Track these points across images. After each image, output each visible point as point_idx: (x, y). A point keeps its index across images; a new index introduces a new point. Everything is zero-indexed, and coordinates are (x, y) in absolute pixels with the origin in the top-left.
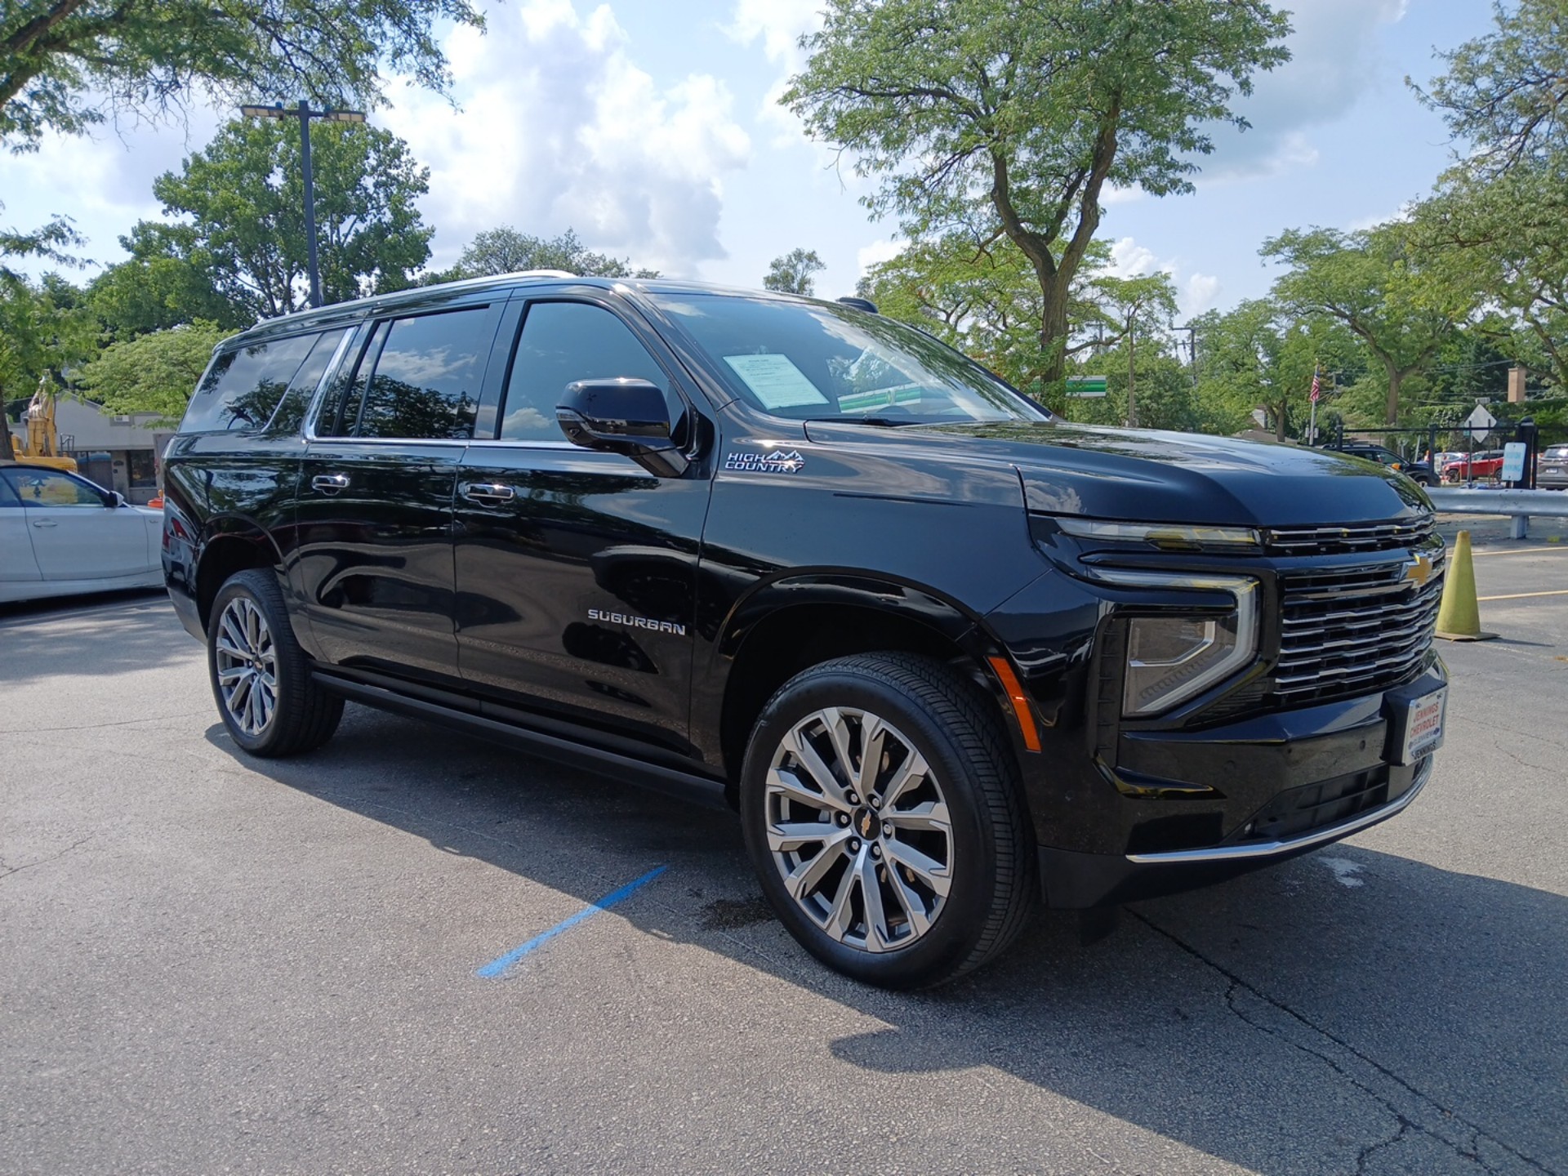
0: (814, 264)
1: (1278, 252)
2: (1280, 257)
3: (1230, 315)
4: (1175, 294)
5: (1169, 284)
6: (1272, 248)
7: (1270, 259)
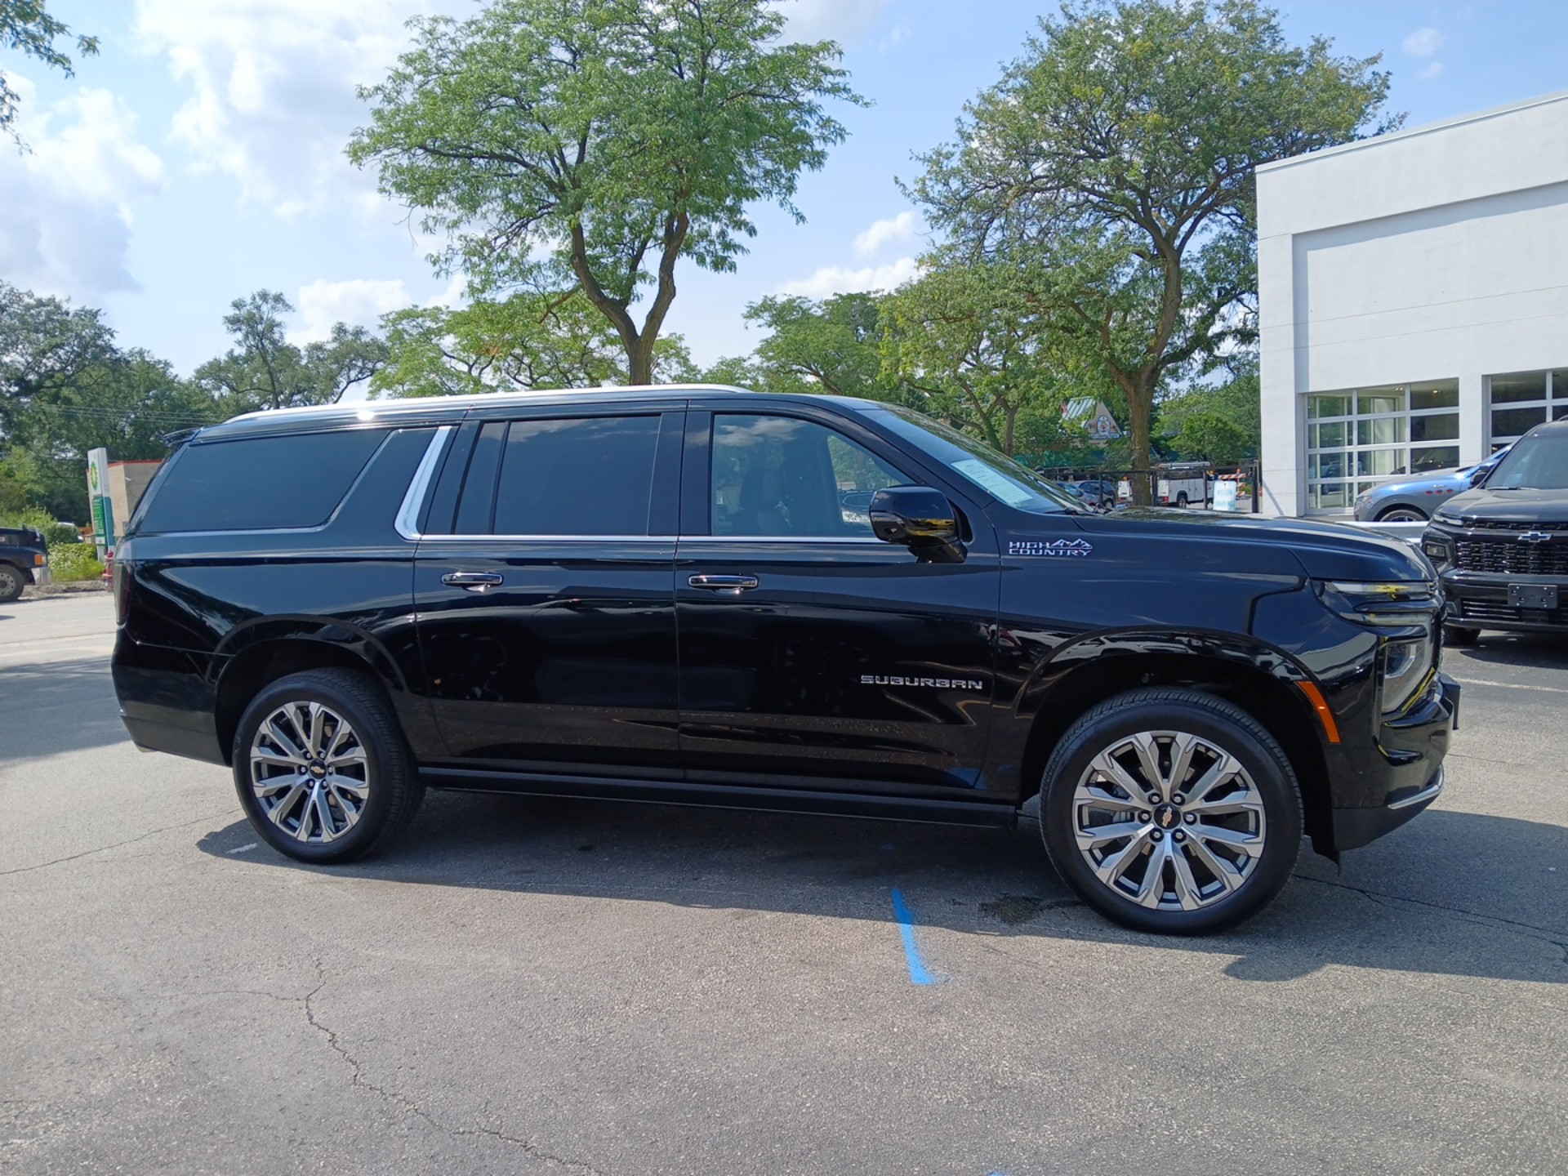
0: (280, 305)
1: (759, 316)
2: (761, 321)
3: (710, 371)
4: (689, 353)
5: (683, 344)
6: (754, 313)
7: (753, 323)
